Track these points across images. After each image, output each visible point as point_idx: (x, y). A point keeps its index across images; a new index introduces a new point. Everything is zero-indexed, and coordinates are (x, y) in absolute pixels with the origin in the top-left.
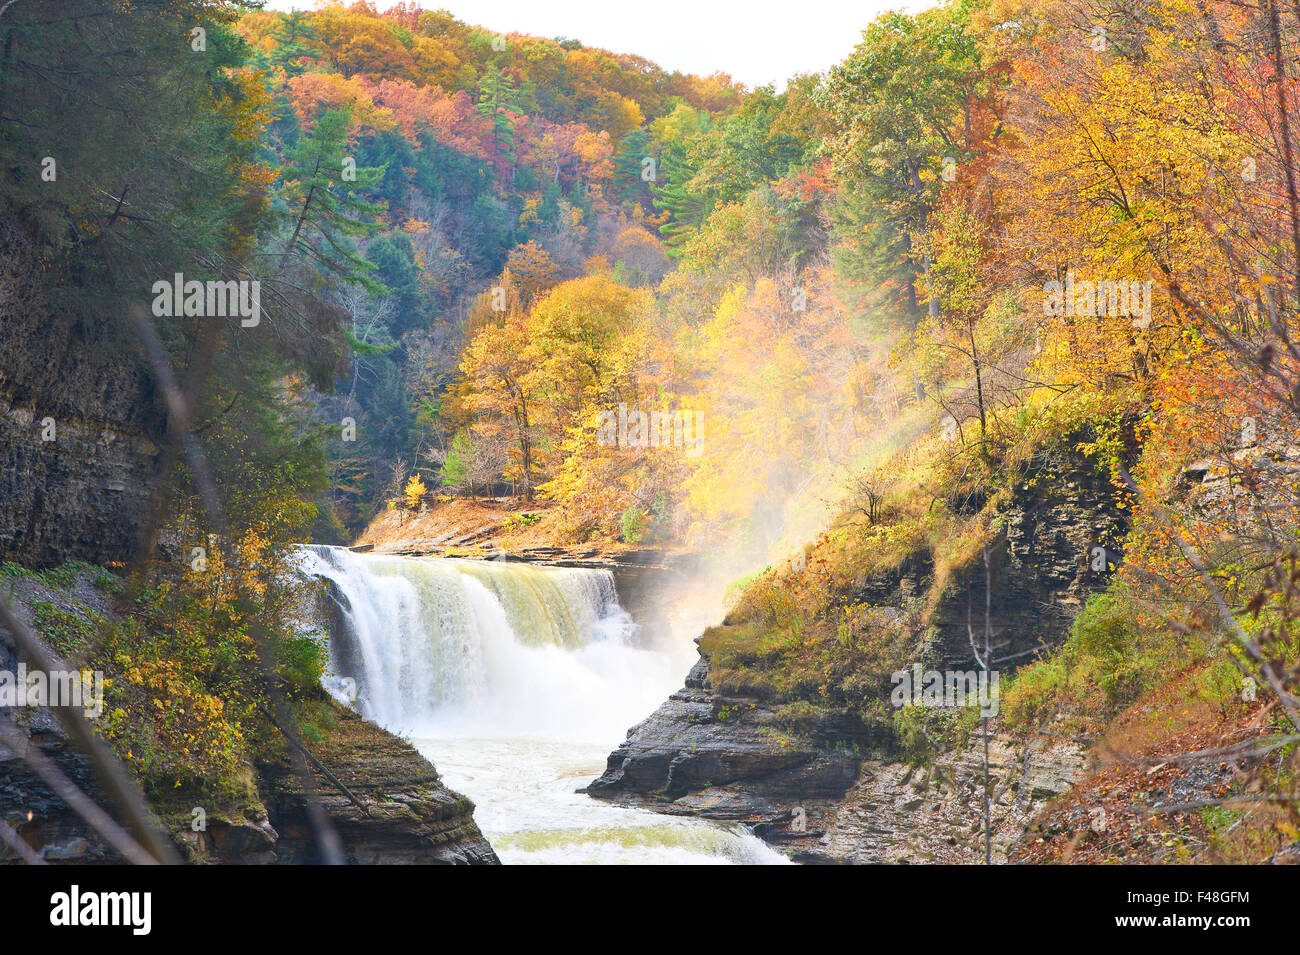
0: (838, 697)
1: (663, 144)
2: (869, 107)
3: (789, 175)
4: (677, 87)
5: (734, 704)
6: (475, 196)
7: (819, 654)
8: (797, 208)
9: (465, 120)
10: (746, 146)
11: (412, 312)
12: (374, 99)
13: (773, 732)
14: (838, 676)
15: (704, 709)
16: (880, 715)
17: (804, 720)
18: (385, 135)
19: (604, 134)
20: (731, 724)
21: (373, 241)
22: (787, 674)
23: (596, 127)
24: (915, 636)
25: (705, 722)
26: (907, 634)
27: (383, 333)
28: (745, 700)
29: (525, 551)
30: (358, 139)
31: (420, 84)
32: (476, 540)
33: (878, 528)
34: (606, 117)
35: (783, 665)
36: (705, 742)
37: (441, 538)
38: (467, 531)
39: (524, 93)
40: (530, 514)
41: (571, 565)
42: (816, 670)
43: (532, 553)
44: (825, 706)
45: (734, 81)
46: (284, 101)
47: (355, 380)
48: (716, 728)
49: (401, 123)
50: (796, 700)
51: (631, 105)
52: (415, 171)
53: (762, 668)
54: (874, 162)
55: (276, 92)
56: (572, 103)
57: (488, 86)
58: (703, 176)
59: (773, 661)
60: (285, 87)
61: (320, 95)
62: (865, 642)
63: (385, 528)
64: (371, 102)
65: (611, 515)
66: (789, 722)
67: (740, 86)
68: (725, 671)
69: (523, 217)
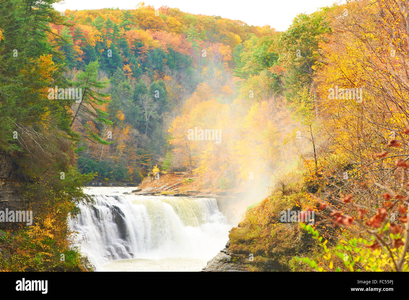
0: (271, 255)
1: (248, 49)
2: (294, 46)
3: (273, 66)
4: (252, 30)
5: (238, 256)
6: (187, 67)
7: (265, 240)
8: (276, 77)
9: (183, 43)
10: (260, 57)
11: (165, 106)
12: (153, 37)
13: (250, 266)
14: (271, 248)
15: (229, 257)
16: (284, 261)
17: (260, 262)
18: (157, 49)
19: (228, 46)
20: (237, 263)
21: (152, 84)
22: (255, 247)
23: (225, 44)
24: (296, 235)
25: (229, 262)
26: (293, 234)
27: (155, 114)
28: (241, 255)
29: (188, 192)
30: (148, 51)
31: (169, 32)
32: (173, 188)
33: (285, 196)
34: (229, 41)
35: (254, 244)
36: (228, 269)
37: (162, 187)
38: (170, 185)
39: (202, 34)
40: (191, 178)
41: (202, 197)
42: (264, 245)
43: (190, 193)
44: (267, 258)
45: (271, 27)
46: (123, 39)
47: (147, 129)
48: (232, 264)
49: (162, 45)
50: (257, 255)
51: (237, 37)
52: (167, 60)
53: (247, 244)
54: (296, 64)
55: (121, 36)
56: (218, 37)
57: (190, 32)
58: (247, 66)
59: (250, 242)
60: (124, 34)
61: (135, 37)
62: (280, 236)
63: (147, 183)
64: (152, 39)
65: (216, 180)
66: (255, 263)
67: (273, 29)
68: (235, 245)
69: (202, 74)
